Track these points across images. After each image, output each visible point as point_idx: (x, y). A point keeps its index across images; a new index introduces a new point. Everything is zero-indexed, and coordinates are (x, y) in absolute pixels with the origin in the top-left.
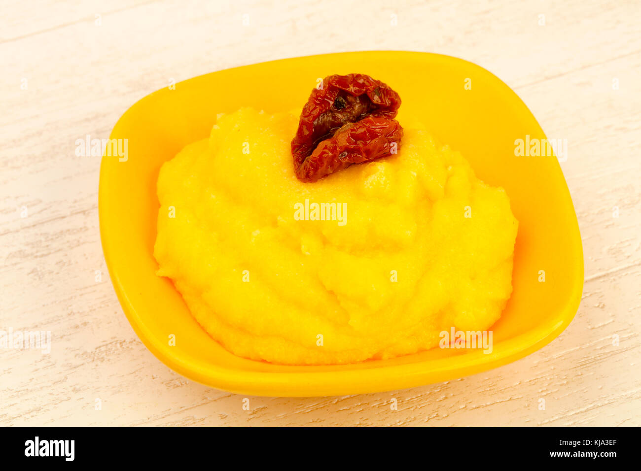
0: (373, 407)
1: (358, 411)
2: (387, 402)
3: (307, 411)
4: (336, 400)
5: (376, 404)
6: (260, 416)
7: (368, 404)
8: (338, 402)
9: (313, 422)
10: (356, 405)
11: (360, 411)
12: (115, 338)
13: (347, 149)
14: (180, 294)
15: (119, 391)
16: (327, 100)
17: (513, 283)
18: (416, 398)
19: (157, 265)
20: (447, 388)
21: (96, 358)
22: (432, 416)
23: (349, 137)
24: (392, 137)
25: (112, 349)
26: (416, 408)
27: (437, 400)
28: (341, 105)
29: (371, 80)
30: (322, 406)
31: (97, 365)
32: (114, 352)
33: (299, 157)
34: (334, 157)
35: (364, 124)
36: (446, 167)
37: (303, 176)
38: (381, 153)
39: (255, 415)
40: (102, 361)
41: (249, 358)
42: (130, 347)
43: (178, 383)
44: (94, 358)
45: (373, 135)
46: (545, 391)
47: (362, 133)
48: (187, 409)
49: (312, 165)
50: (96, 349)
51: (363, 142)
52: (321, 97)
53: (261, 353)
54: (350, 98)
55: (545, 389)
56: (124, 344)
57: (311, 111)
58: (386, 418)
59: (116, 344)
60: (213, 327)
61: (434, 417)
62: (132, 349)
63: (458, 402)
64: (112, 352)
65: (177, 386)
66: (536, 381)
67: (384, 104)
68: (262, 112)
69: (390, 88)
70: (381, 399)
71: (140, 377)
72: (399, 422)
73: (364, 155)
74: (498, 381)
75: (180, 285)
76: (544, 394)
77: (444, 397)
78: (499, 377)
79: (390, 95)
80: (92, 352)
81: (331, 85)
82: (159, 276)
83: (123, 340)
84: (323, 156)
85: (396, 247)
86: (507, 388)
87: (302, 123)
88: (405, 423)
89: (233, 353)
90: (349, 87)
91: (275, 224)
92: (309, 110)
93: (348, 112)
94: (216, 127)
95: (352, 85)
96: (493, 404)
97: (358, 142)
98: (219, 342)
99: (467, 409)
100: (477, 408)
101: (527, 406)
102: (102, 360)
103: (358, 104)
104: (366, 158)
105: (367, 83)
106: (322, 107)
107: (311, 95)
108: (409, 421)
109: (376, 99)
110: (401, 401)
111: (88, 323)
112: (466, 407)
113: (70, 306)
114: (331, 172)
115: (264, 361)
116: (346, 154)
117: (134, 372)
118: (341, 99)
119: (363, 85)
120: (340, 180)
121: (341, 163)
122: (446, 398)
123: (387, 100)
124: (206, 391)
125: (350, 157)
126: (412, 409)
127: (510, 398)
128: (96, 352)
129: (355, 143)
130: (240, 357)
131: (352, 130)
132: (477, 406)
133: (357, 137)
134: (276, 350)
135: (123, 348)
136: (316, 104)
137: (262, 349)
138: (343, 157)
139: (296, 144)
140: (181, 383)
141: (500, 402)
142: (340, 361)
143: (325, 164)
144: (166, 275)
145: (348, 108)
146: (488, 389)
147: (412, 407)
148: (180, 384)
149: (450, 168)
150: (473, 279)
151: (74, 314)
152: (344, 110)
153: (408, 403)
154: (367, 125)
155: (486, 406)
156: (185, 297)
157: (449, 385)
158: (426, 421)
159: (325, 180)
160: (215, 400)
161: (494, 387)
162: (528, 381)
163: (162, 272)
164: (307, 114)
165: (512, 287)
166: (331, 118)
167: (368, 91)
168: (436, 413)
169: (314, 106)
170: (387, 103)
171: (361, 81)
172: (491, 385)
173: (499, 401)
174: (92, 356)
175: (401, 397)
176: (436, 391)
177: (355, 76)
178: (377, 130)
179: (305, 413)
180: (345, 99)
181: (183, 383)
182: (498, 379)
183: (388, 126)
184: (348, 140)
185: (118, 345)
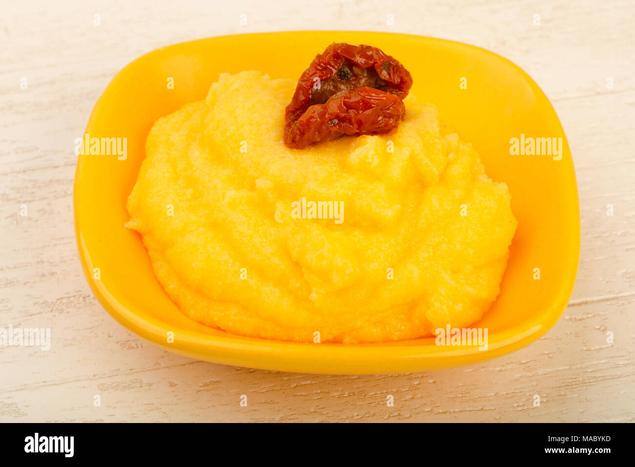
0: (333, 396)
1: (316, 398)
2: (349, 394)
3: (261, 391)
4: (295, 385)
5: (336, 394)
6: (211, 389)
7: (328, 393)
8: (297, 386)
9: (265, 403)
10: (315, 392)
11: (318, 399)
12: (80, 291)
13: (337, 117)
14: (146, 249)
15: (71, 345)
16: (331, 68)
17: (502, 285)
18: (381, 394)
19: (128, 217)
20: (416, 389)
21: (55, 309)
22: (394, 415)
23: (341, 104)
24: (388, 111)
25: (73, 302)
26: (378, 404)
27: (403, 399)
28: (345, 76)
29: (381, 53)
30: (279, 388)
31: (54, 316)
32: (75, 306)
33: (290, 123)
34: (323, 123)
35: (359, 92)
36: (447, 154)
37: (289, 141)
38: (375, 126)
39: (205, 388)
40: (61, 313)
41: (203, 324)
42: (93, 303)
43: (133, 344)
44: (53, 309)
45: (367, 106)
46: (520, 406)
47: (355, 102)
48: (137, 372)
49: (299, 129)
50: (58, 299)
51: (356, 113)
52: (324, 64)
53: (215, 319)
54: (356, 70)
55: (521, 404)
56: (88, 298)
57: (311, 76)
58: (344, 409)
59: (79, 297)
60: (172, 286)
61: (395, 416)
62: (94, 304)
63: (425, 404)
64: (73, 305)
65: (132, 348)
66: (514, 394)
67: (392, 81)
68: (267, 76)
69: (402, 66)
70: (342, 390)
71: (96, 334)
72: (357, 415)
73: (356, 126)
74: (472, 389)
75: (147, 240)
76: (520, 409)
77: (411, 397)
78: (474, 385)
79: (400, 73)
80: (52, 302)
81: (337, 53)
82: (127, 229)
83: (87, 295)
84: (311, 120)
85: (374, 226)
86: (480, 397)
87: (300, 88)
88: (363, 417)
89: (187, 316)
90: (355, 57)
91: (253, 187)
92: (308, 74)
93: (353, 84)
94: (215, 85)
95: (359, 55)
96: (461, 411)
97: (351, 111)
98: (177, 304)
99: (432, 413)
100: (444, 413)
101: (497, 418)
102: (62, 311)
103: (365, 77)
104: (358, 129)
105: (375, 56)
106: (323, 73)
107: (314, 60)
108: (367, 416)
109: (384, 74)
110: (363, 395)
111: (56, 273)
112: (432, 410)
113: (41, 254)
114: (319, 140)
115: (219, 328)
116: (337, 122)
117: (91, 328)
118: (347, 69)
119: (371, 57)
120: (328, 150)
121: (330, 131)
122: (412, 398)
123: (396, 77)
124: (160, 357)
125: (340, 126)
126: (374, 405)
127: (482, 408)
128: (56, 302)
129: (347, 112)
130: (194, 321)
131: (345, 98)
132: (444, 412)
133: (349, 106)
134: (231, 316)
135: (86, 303)
136: (317, 69)
137: (217, 314)
138: (333, 125)
139: (291, 109)
140: (137, 345)
141: (470, 411)
142: (297, 338)
143: (312, 130)
144: (135, 228)
145: (354, 80)
146: (460, 396)
147: (373, 403)
148: (135, 346)
149: (451, 156)
150: (454, 272)
151: (43, 263)
152: (348, 81)
153: (370, 398)
154: (362, 94)
155: (454, 412)
156: (151, 253)
157: (419, 386)
158: (386, 418)
159: (312, 149)
160: (168, 367)
161: (467, 395)
162: (505, 393)
163: (132, 224)
164: (305, 78)
165: (499, 289)
166: (332, 88)
167: (376, 65)
168: (398, 412)
169: (314, 71)
170: (396, 80)
171: (370, 53)
172: (464, 392)
173: (468, 410)
174: (52, 305)
175: (365, 391)
176: (403, 390)
177: (365, 47)
178: (372, 101)
179: (259, 393)
180: (351, 69)
181: (139, 346)
182: (473, 387)
183: (384, 98)
184: (340, 107)
185: (81, 299)
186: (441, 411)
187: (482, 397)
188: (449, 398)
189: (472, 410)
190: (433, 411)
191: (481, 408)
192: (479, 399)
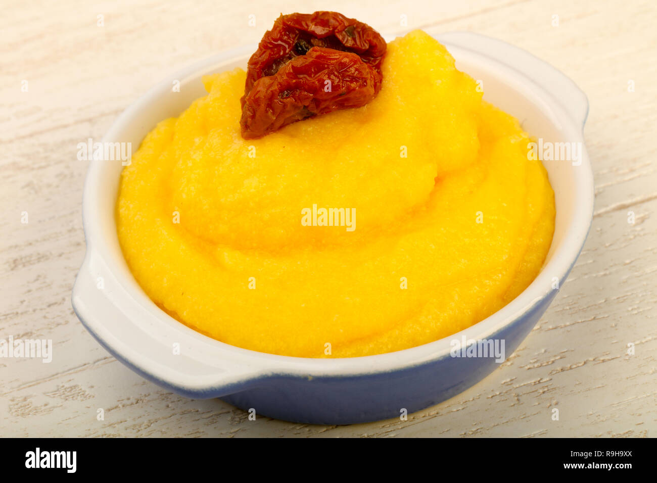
186: (551, 327)
187: (592, 306)
188: (556, 312)
189: (584, 321)
190: (542, 328)
191: (593, 317)
192: (589, 308)
